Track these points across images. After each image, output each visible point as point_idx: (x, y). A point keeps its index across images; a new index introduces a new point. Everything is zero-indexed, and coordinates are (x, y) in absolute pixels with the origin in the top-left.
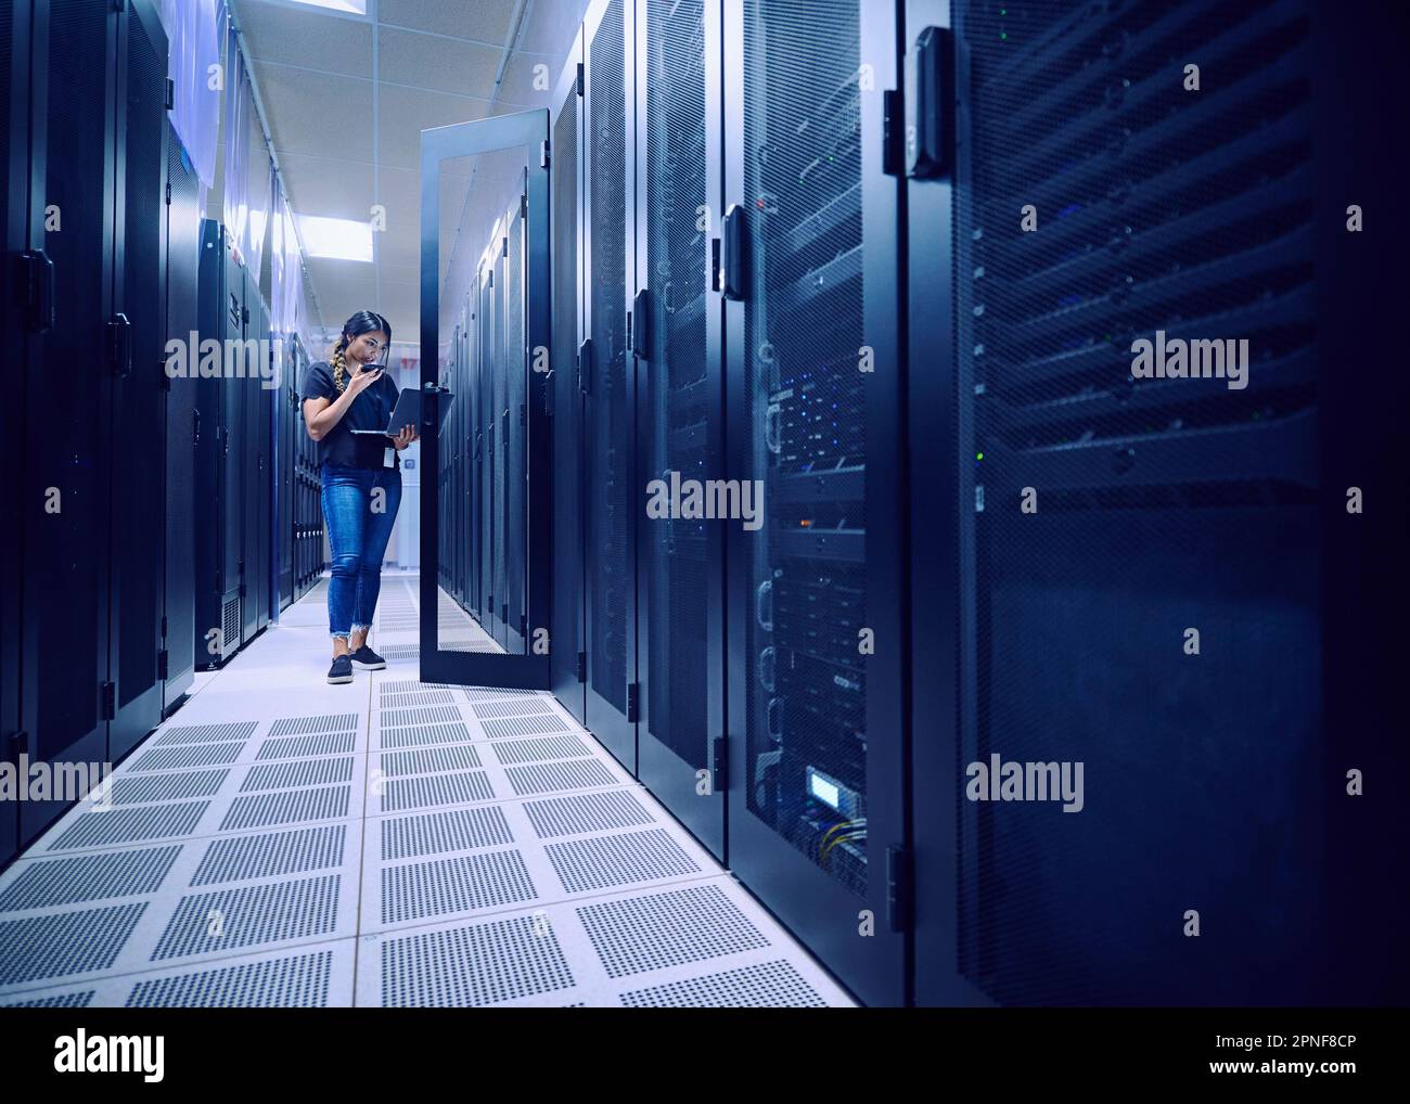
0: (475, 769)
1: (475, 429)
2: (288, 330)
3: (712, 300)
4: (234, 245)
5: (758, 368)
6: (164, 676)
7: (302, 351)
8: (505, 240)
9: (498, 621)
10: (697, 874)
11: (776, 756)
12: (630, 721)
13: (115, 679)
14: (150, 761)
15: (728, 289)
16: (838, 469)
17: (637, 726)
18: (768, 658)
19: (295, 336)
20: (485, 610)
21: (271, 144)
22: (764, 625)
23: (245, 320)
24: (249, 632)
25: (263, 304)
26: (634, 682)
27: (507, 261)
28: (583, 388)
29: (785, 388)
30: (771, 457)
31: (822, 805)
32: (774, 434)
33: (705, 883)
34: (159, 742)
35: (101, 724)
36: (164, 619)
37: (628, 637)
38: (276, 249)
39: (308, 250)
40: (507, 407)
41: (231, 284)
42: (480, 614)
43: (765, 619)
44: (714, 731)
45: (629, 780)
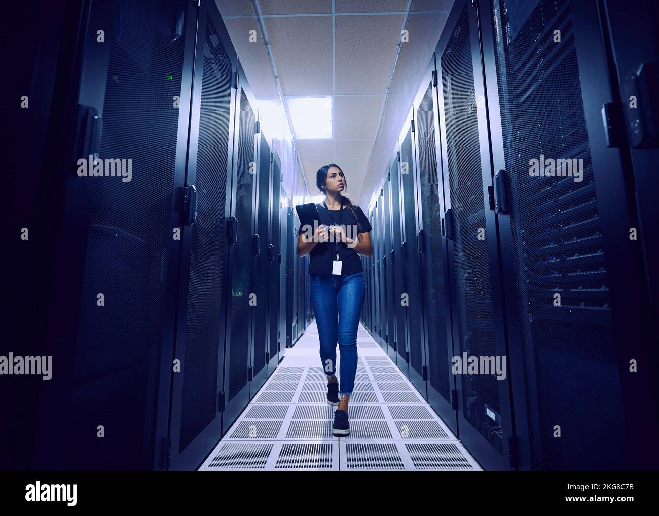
0: (372, 392)
1: (368, 265)
5: (460, 261)
9: (378, 336)
10: (448, 440)
11: (474, 399)
12: (424, 379)
13: (269, 352)
14: (277, 378)
16: (486, 300)
17: (426, 382)
21: (304, 178)
26: (425, 365)
29: (469, 268)
30: (466, 292)
31: (490, 419)
32: (466, 284)
33: (450, 443)
34: (279, 371)
35: (266, 365)
36: (280, 333)
42: (372, 332)
44: (452, 388)
45: (425, 402)
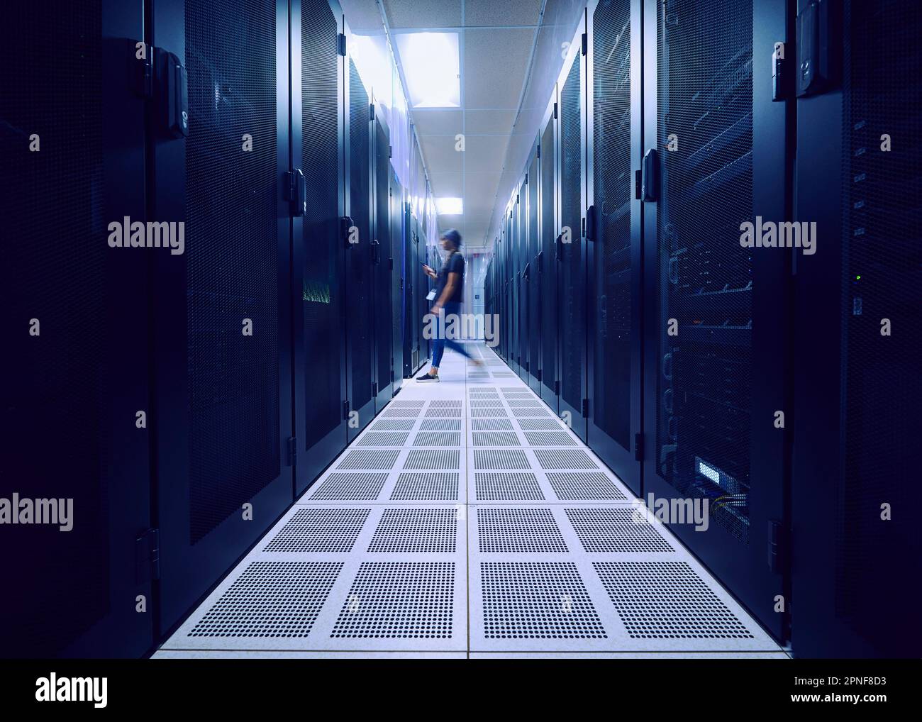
2: (432, 245)
3: (635, 205)
4: (414, 213)
5: (664, 237)
6: (393, 381)
7: (437, 253)
8: (518, 196)
10: (625, 501)
11: (673, 447)
12: (584, 417)
13: (377, 381)
14: (390, 413)
15: (647, 197)
16: (724, 291)
17: (587, 420)
18: (669, 395)
19: (435, 247)
20: (510, 359)
22: (667, 377)
23: (418, 241)
24: (421, 364)
25: (424, 234)
26: (585, 398)
27: (519, 205)
28: (557, 258)
29: (681, 247)
30: (671, 286)
31: (706, 479)
32: (673, 273)
33: (630, 507)
34: (392, 406)
35: (373, 398)
36: (393, 359)
37: (582, 377)
38: (428, 213)
39: (439, 211)
40: (519, 270)
41: (413, 228)
43: (667, 374)
44: (635, 429)
45: (583, 445)
